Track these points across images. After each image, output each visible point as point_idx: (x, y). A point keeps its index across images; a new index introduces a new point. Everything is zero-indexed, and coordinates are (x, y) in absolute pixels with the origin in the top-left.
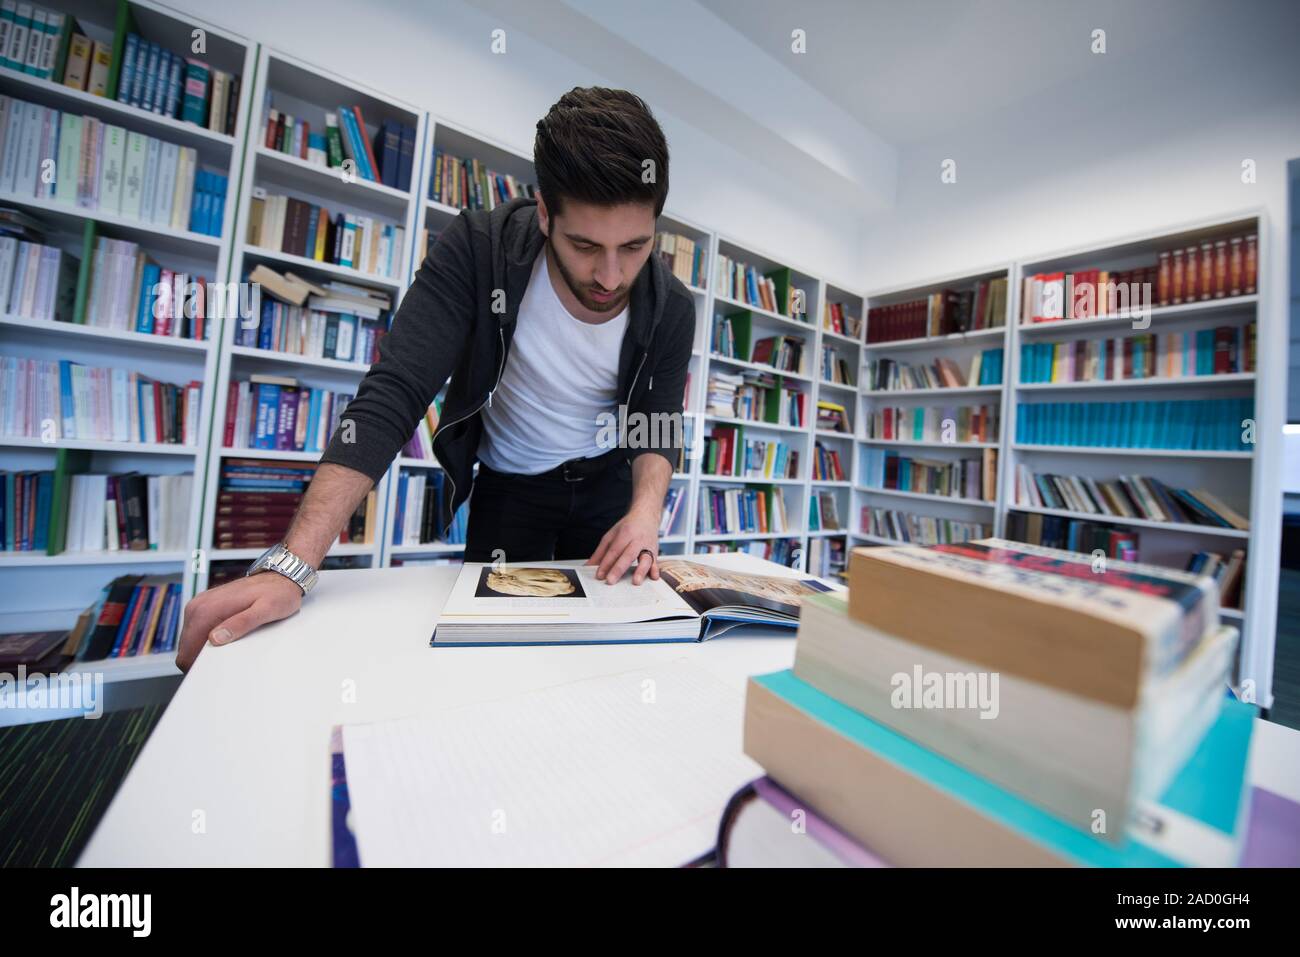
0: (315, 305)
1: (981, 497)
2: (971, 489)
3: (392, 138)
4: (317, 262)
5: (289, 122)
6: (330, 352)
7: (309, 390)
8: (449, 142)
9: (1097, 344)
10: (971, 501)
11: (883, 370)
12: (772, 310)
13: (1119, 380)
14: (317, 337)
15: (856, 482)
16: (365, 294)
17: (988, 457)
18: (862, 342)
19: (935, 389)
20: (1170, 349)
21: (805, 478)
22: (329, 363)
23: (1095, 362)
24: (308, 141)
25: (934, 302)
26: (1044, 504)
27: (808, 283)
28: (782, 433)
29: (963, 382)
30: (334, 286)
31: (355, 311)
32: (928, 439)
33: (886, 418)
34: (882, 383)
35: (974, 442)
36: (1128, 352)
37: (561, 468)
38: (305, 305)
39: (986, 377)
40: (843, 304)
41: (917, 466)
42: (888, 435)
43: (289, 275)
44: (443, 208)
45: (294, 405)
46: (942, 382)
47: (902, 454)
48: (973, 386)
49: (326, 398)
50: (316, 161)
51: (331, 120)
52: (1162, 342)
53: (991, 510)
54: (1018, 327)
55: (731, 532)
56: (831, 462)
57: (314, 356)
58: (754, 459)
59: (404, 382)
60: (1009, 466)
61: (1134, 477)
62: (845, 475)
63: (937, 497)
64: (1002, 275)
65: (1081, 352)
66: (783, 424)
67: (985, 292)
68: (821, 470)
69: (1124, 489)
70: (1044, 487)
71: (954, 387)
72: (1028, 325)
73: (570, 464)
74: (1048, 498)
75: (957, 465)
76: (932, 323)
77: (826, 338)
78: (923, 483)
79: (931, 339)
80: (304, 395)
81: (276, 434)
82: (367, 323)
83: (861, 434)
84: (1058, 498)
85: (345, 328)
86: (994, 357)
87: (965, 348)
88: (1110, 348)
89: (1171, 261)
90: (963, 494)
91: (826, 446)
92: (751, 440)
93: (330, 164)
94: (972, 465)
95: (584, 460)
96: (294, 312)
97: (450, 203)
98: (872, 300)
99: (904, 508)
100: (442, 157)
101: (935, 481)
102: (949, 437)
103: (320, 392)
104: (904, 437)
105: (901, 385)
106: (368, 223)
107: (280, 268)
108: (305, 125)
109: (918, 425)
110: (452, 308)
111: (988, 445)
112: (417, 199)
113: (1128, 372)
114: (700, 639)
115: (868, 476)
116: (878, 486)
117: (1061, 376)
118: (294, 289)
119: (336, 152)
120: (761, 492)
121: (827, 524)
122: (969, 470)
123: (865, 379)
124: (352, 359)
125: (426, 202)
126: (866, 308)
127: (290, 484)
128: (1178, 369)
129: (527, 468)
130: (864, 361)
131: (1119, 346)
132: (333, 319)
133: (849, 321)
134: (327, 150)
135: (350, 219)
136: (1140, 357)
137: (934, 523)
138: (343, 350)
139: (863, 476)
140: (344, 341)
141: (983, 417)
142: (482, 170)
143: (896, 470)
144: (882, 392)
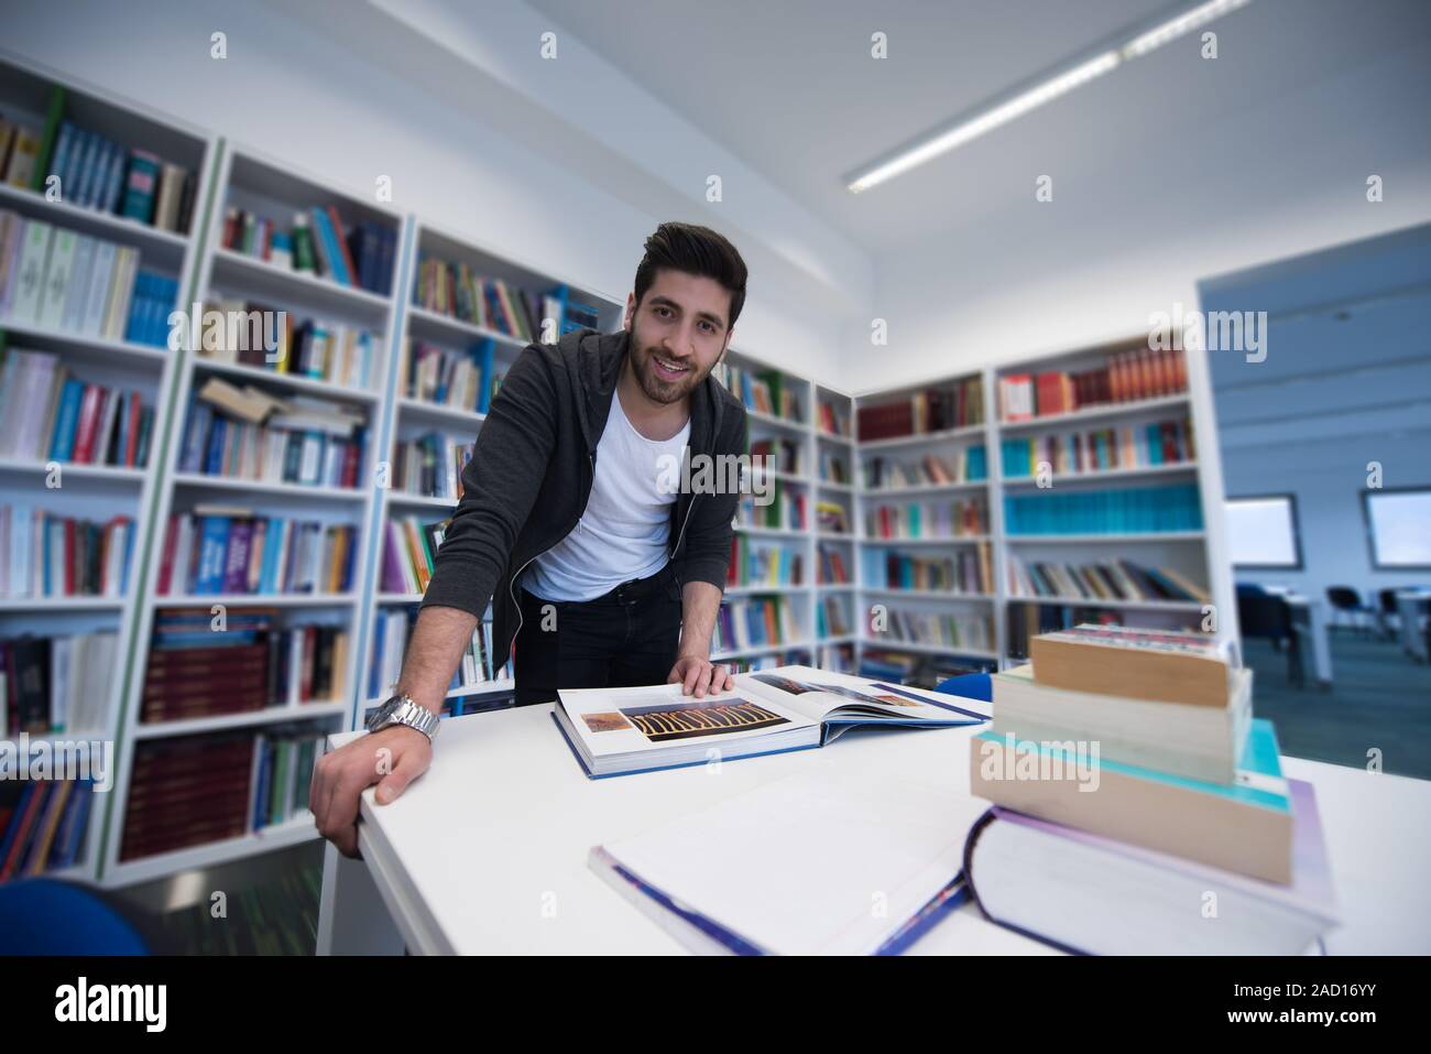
0: (277, 421)
1: (980, 588)
2: (971, 583)
3: (370, 242)
4: (281, 375)
5: (250, 220)
6: (291, 475)
7: (266, 520)
8: (434, 247)
9: (1065, 440)
10: (972, 594)
11: (876, 469)
12: (768, 412)
13: (1088, 472)
14: (277, 459)
15: (859, 583)
16: (334, 408)
17: (983, 551)
18: (852, 441)
19: (925, 485)
20: (1127, 442)
21: (811, 584)
22: (290, 487)
23: (1066, 456)
24: (271, 242)
25: (919, 403)
26: (1037, 591)
27: (798, 385)
28: (785, 539)
29: (951, 477)
30: (300, 401)
31: (323, 428)
32: (926, 534)
33: (883, 517)
34: (875, 480)
35: (968, 536)
36: (1093, 445)
37: (614, 592)
38: (264, 424)
39: (972, 473)
40: (833, 405)
41: (916, 564)
42: (886, 532)
43: (251, 391)
44: (428, 314)
45: (248, 540)
46: (933, 478)
47: (903, 552)
48: (961, 481)
49: (286, 528)
50: (280, 263)
51: (301, 220)
52: (1119, 436)
53: (989, 605)
54: (996, 425)
55: (741, 649)
56: (834, 565)
57: (272, 480)
58: (759, 567)
59: (501, 518)
60: (1003, 558)
61: (1111, 560)
62: (847, 577)
63: (939, 593)
64: (977, 377)
65: (1053, 448)
66: (785, 528)
67: (964, 392)
68: (826, 575)
69: (1105, 573)
70: (1037, 577)
71: (944, 484)
72: (1005, 423)
73: (623, 587)
74: (1041, 586)
75: (955, 560)
76: (919, 421)
77: (821, 441)
78: (924, 579)
79: (919, 437)
80: (260, 526)
81: (225, 576)
82: (337, 440)
83: (859, 534)
84: (1049, 586)
85: (311, 447)
86: (978, 452)
87: (950, 445)
88: (1076, 443)
89: (1118, 365)
90: (964, 587)
91: (829, 548)
92: (754, 546)
93: (297, 264)
94: (969, 560)
95: (636, 581)
96: (249, 433)
97: (435, 308)
98: (858, 399)
99: (909, 607)
100: (427, 262)
101: (936, 577)
102: (946, 535)
103: (280, 523)
104: (902, 535)
105: (894, 484)
106: (341, 331)
107: (238, 381)
108: (269, 224)
109: (914, 522)
111: (981, 539)
112: (399, 305)
113: (1095, 464)
114: (822, 744)
115: (871, 577)
116: (881, 586)
117: (1041, 472)
118: (255, 405)
119: (305, 254)
120: (768, 601)
121: (836, 630)
122: (967, 565)
123: (859, 481)
124: (318, 480)
125: (409, 309)
126: (855, 407)
127: (242, 635)
128: (1135, 460)
129: (580, 594)
130: (857, 461)
131: (1084, 441)
132: (297, 438)
133: (840, 421)
134: (294, 249)
135: (320, 325)
136: (1103, 451)
138: (308, 471)
139: (864, 577)
140: (309, 462)
141: (975, 512)
142: (471, 274)
143: (897, 569)
144: (876, 491)
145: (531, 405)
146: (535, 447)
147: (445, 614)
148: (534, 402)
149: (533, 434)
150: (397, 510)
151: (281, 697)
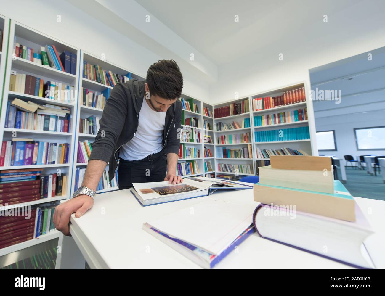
0: (39, 112)
1: (249, 158)
2: (246, 155)
3: (68, 57)
4: (40, 97)
5: (24, 48)
6: (46, 128)
7: (38, 142)
8: (88, 60)
9: (271, 115)
10: (246, 159)
11: (220, 125)
12: (190, 110)
13: (278, 124)
14: (41, 123)
15: (216, 157)
16: (60, 108)
17: (249, 146)
18: (213, 118)
19: (234, 129)
20: (288, 116)
21: (202, 157)
22: (46, 132)
23: (272, 120)
24: (33, 55)
25: (231, 106)
26: (264, 158)
27: (198, 102)
28: (195, 145)
29: (240, 127)
30: (47, 106)
31: (56, 114)
32: (233, 143)
33: (222, 138)
34: (220, 129)
35: (245, 143)
36: (279, 117)
37: (147, 157)
38: (36, 112)
39: (246, 126)
40: (207, 108)
41: (231, 151)
42: (223, 143)
43: (29, 102)
44: (88, 80)
45: (32, 149)
46: (235, 127)
47: (227, 148)
48: (243, 128)
49: (45, 145)
50: (37, 62)
51: (43, 49)
52: (286, 114)
53: (252, 160)
54: (252, 112)
55: (184, 175)
56: (209, 152)
57: (40, 130)
58: (188, 153)
59: (113, 134)
60: (254, 148)
61: (284, 148)
62: (212, 155)
63: (237, 159)
64: (247, 99)
65: (268, 117)
66: (195, 142)
67: (243, 103)
68: (206, 155)
69: (283, 152)
70: (263, 153)
71: (238, 129)
72: (255, 111)
73: (150, 156)
74: (265, 156)
75: (242, 149)
76: (231, 112)
77: (204, 117)
78: (233, 155)
79: (231, 116)
80: (36, 144)
81: (24, 159)
82: (61, 118)
83: (215, 143)
84: (267, 156)
85: (52, 120)
86: (248, 120)
87: (240, 118)
88: (275, 116)
89: (286, 94)
90: (244, 157)
91: (207, 147)
92: (187, 147)
93: (43, 64)
94: (245, 149)
96: (31, 115)
97: (90, 79)
98: (214, 106)
99: (230, 163)
100: (87, 64)
101: (236, 155)
102: (239, 143)
103: (43, 143)
104: (227, 143)
105: (225, 129)
106: (60, 85)
107: (26, 100)
108: (31, 50)
109: (230, 139)
110: (122, 112)
111: (249, 143)
112: (79, 77)
113: (279, 122)
114: (209, 194)
115: (219, 155)
116: (222, 157)
117: (264, 124)
118: (32, 107)
119: (45, 60)
120: (190, 162)
121: (209, 170)
122: (245, 150)
123: (215, 128)
124: (55, 130)
125: (82, 78)
126: (213, 109)
127: (31, 177)
128: (291, 120)
129: (137, 158)
130: (214, 123)
131: (277, 116)
132: (47, 117)
133: (210, 112)
134: (42, 59)
135: (52, 83)
136: (282, 118)
137: (238, 166)
138: (52, 127)
139: (217, 155)
140: (52, 124)
141: (247, 136)
142: (101, 69)
143: (226, 153)
144: (220, 131)
145: (119, 100)
146: (121, 113)
147: (96, 162)
148: (120, 100)
149: (121, 109)
150: (81, 139)
151: (45, 195)
